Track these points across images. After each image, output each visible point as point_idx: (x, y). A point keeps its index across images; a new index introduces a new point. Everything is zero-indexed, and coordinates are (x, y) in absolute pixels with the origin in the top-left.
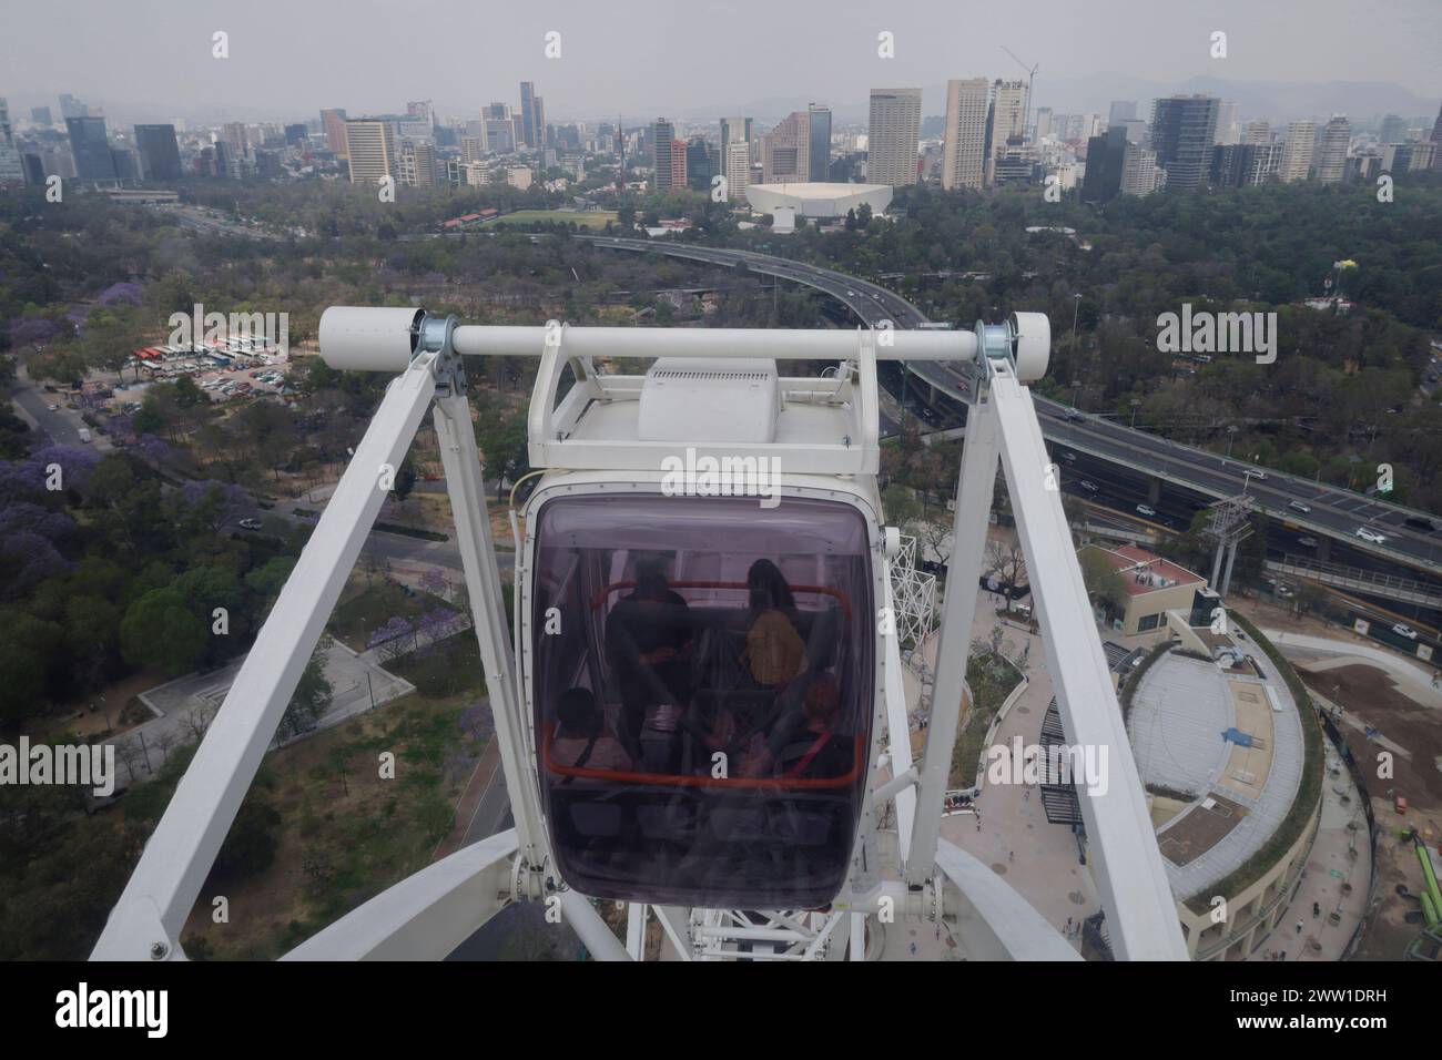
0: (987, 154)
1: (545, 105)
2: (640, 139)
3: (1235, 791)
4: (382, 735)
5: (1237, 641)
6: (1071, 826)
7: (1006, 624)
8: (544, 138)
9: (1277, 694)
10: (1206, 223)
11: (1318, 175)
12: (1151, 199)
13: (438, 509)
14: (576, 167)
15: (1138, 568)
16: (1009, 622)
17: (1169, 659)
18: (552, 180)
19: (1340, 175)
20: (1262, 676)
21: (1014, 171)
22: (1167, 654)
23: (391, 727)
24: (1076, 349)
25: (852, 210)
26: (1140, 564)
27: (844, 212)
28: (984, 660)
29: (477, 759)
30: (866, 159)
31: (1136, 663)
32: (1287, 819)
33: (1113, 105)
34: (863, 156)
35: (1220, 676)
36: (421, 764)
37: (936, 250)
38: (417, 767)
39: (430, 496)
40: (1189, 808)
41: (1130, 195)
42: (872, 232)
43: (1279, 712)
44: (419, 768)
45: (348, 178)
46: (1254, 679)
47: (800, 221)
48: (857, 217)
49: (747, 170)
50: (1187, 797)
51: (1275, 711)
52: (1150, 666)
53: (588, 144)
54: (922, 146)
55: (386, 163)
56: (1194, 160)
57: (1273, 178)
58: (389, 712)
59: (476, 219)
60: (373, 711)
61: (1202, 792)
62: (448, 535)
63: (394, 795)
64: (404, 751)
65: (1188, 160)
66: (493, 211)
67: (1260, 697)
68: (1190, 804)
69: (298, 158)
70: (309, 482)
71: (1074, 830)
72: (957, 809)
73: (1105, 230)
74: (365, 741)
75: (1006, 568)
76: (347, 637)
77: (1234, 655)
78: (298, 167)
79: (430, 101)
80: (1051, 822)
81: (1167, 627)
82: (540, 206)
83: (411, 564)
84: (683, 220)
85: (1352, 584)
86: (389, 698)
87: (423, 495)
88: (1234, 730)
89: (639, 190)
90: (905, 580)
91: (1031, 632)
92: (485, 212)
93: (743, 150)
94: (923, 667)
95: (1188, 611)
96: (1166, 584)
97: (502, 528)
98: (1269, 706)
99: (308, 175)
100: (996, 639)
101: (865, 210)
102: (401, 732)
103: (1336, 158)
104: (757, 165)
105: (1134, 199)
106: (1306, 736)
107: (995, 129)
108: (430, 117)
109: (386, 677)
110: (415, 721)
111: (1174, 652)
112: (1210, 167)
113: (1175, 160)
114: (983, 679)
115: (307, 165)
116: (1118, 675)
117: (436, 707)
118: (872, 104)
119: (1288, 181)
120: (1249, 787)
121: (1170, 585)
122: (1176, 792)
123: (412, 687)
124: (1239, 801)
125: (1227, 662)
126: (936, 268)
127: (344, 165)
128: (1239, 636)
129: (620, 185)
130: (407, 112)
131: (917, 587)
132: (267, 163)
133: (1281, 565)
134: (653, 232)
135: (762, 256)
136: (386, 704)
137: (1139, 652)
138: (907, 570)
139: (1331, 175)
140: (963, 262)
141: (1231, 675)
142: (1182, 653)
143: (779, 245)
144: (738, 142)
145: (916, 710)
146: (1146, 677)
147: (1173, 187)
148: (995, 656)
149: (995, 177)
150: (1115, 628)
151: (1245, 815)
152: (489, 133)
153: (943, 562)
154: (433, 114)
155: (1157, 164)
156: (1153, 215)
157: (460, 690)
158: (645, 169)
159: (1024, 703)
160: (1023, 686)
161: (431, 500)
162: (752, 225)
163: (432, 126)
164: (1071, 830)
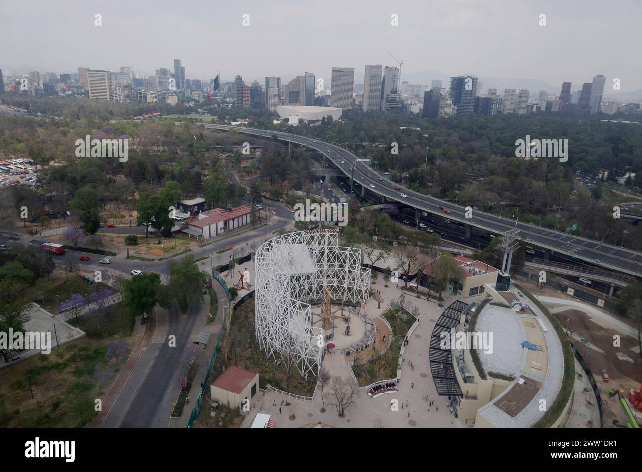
0: (382, 98)
1: (185, 69)
2: (229, 87)
3: (534, 374)
4: (61, 361)
5: (520, 298)
6: (448, 397)
7: (405, 293)
8: (185, 86)
9: (544, 324)
10: (475, 128)
11: (516, 111)
12: (450, 118)
13: (112, 241)
14: (199, 97)
15: (467, 265)
16: (407, 292)
17: (489, 307)
18: (188, 102)
19: (525, 112)
20: (535, 315)
21: (394, 105)
22: (488, 305)
23: (67, 356)
24: (427, 172)
25: (324, 117)
26: (468, 263)
27: (321, 118)
28: (397, 311)
29: (118, 373)
30: (330, 98)
31: (473, 310)
32: (562, 388)
33: (433, 81)
34: (329, 97)
35: (515, 315)
36: (83, 378)
37: (362, 133)
38: (80, 379)
39: (108, 234)
40: (511, 384)
41: (442, 116)
42: (334, 126)
43: (546, 332)
44: (82, 380)
45: (89, 97)
46: (531, 316)
47: (301, 121)
48: (326, 120)
49: (277, 99)
50: (510, 378)
51: (544, 332)
52: (481, 311)
53: (205, 88)
54: (354, 95)
55: (108, 91)
56: (468, 103)
57: (499, 112)
58: (67, 348)
59: (150, 116)
60: (57, 348)
61: (517, 375)
62: (116, 253)
63: (63, 397)
64: (73, 370)
65: (465, 103)
66: (158, 113)
67: (536, 325)
68: (512, 382)
69: (64, 88)
70: (42, 228)
71: (450, 399)
72: (388, 390)
73: (433, 129)
74: (50, 365)
75: (404, 266)
76: (49, 307)
77: (520, 304)
78: (64, 91)
79: (132, 67)
80: (440, 395)
81: (485, 293)
82: (181, 112)
83: (93, 267)
84: (247, 120)
85: (565, 271)
86: (68, 340)
87: (105, 234)
88: (527, 342)
89: (228, 107)
90: (356, 271)
91: (417, 297)
92: (154, 114)
93: (276, 91)
94: (366, 316)
95: (495, 284)
96: (481, 272)
97: (147, 249)
98: (541, 329)
99: (69, 96)
100: (402, 300)
101: (330, 117)
102: (73, 359)
103: (524, 105)
104: (282, 98)
105: (444, 118)
106: (562, 344)
107: (385, 87)
108: (131, 74)
109: (69, 328)
110: (82, 353)
111: (491, 304)
112: (474, 106)
113: (460, 103)
114: (397, 321)
115: (69, 90)
116: (465, 316)
117: (95, 344)
118: (333, 74)
119: (505, 113)
120: (539, 371)
121: (484, 273)
122: (504, 376)
123: (83, 333)
124: (536, 379)
125: (518, 308)
126: (362, 141)
127: (88, 92)
128: (520, 295)
129: (219, 105)
130: (120, 70)
131: (361, 275)
132: (49, 89)
133: (532, 263)
134: (233, 123)
135: (283, 133)
136: (66, 343)
137: (473, 304)
138: (357, 266)
139: (522, 112)
140: (373, 140)
141: (520, 314)
142: (495, 304)
143: (291, 129)
144: (274, 88)
145: (363, 338)
146: (480, 316)
147: (460, 113)
148: (402, 309)
149: (385, 107)
150: (458, 294)
151: (541, 387)
152: (159, 82)
153: (373, 264)
154: (133, 72)
155: (453, 104)
156: (453, 124)
157: (111, 334)
158: (231, 99)
159: (418, 332)
160: (416, 324)
161: (109, 236)
162: (279, 122)
163: (132, 78)
164: (448, 399)
